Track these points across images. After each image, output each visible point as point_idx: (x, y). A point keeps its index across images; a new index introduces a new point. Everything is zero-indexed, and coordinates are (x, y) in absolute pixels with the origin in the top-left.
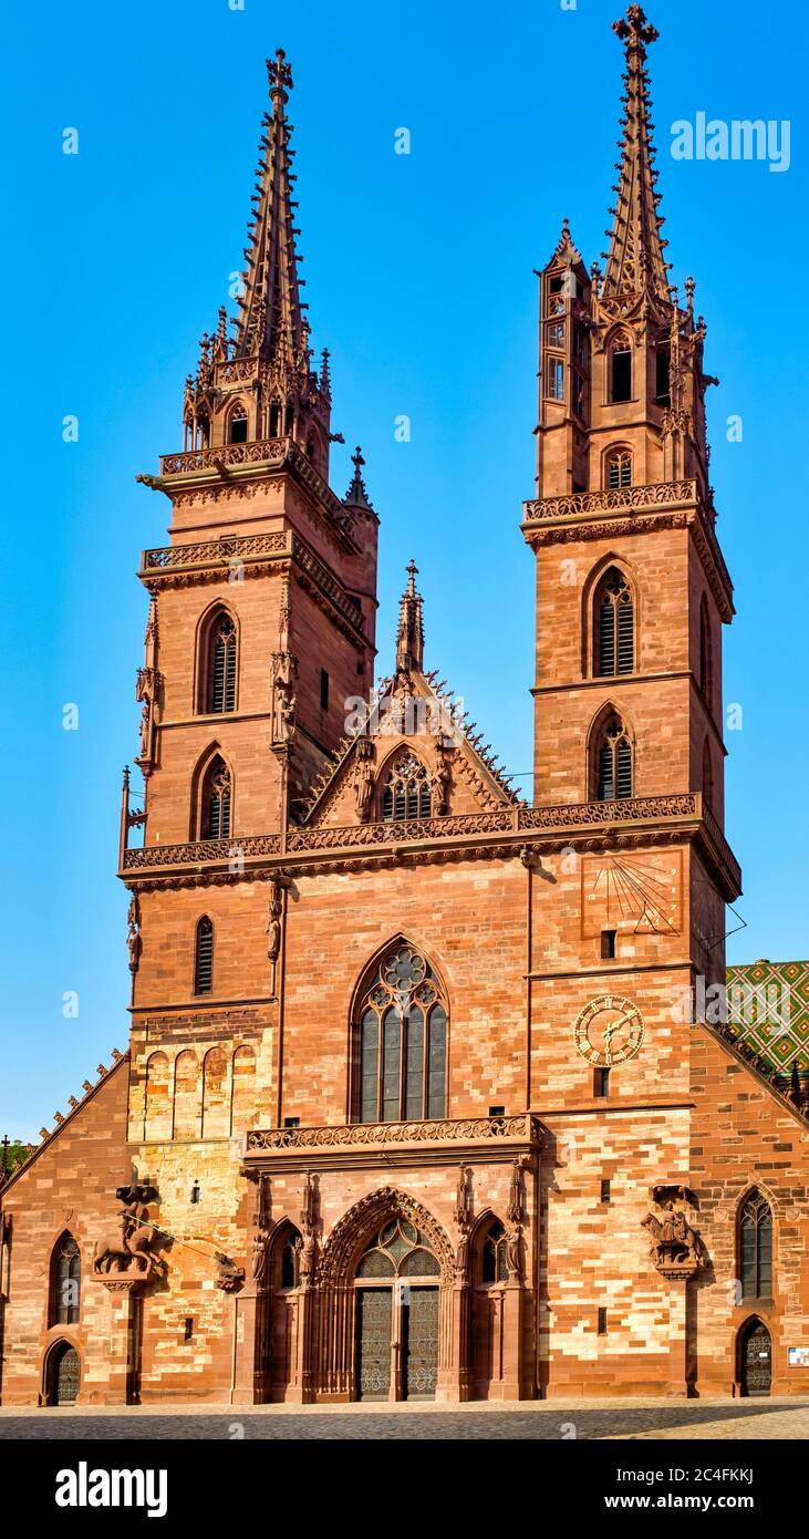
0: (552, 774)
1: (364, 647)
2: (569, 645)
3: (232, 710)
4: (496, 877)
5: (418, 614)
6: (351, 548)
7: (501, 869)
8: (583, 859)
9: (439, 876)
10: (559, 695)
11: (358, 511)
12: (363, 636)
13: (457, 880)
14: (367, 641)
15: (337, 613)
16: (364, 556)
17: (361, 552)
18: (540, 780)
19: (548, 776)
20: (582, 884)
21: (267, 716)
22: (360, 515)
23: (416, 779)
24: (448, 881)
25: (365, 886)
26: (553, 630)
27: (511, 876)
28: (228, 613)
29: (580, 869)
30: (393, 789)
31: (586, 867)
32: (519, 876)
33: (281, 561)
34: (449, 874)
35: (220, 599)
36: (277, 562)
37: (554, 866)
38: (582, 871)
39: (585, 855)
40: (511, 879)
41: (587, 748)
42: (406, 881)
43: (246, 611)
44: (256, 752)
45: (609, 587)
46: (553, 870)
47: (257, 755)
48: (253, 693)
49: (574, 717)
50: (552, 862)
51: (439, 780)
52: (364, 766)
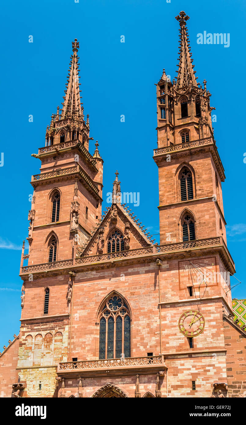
1: (99, 199)
2: (170, 192)
4: (147, 270)
5: (119, 187)
6: (95, 170)
7: (149, 267)
8: (179, 262)
9: (127, 270)
13: (134, 271)
15: (91, 189)
16: (99, 172)
18: (162, 236)
19: (165, 235)
20: (179, 271)
21: (69, 222)
22: (98, 160)
23: (119, 238)
24: (130, 272)
25: (102, 275)
26: (165, 187)
27: (153, 269)
28: (58, 192)
29: (178, 265)
30: (111, 242)
31: (180, 264)
32: (155, 269)
33: (75, 175)
34: (131, 269)
35: (56, 187)
36: (74, 175)
37: (168, 265)
38: (179, 266)
39: (180, 260)
40: (153, 270)
41: (179, 224)
42: (116, 272)
43: (63, 191)
44: (65, 233)
45: (183, 173)
46: (168, 266)
47: (66, 234)
48: (65, 215)
49: (173, 215)
50: (167, 263)
51: (127, 238)
52: (101, 235)
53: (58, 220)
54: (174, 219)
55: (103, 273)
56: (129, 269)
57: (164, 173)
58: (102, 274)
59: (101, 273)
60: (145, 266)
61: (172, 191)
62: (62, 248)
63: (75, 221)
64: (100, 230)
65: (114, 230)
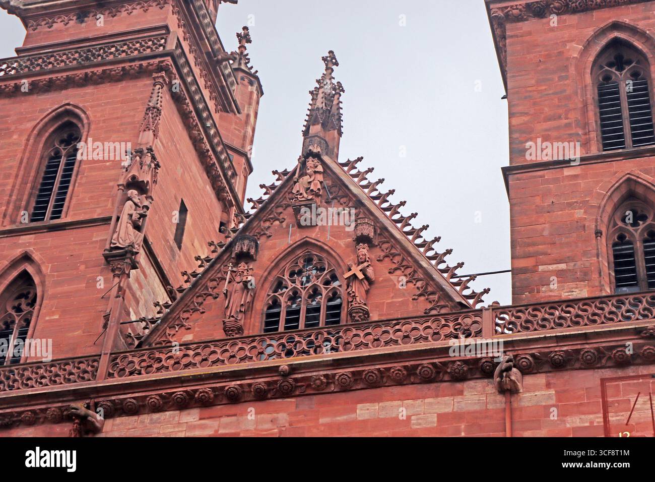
0: (541, 268)
1: (231, 205)
2: (559, 118)
3: (59, 217)
4: (448, 410)
5: (335, 102)
6: (230, 105)
7: (458, 398)
8: (603, 381)
9: (354, 411)
10: (548, 174)
11: (240, 75)
12: (232, 190)
13: (382, 415)
14: (235, 197)
15: (208, 147)
16: (242, 117)
17: (239, 113)
18: (523, 276)
19: (534, 270)
20: (605, 418)
21: (107, 220)
22: (242, 79)
23: (322, 286)
24: (367, 417)
25: (224, 428)
26: (535, 104)
27: (477, 408)
28: (75, 121)
29: (599, 394)
30: (283, 300)
31: (609, 392)
32: (490, 407)
33: (157, 61)
34: (368, 405)
35: (68, 104)
36: (151, 61)
37: (552, 392)
38: (604, 395)
39: (607, 373)
40: (475, 412)
41: (598, 233)
42: (294, 419)
43: (99, 115)
44: (82, 263)
45: (610, 65)
46: (549, 397)
47: (82, 267)
48: (91, 198)
49: (572, 198)
50: (548, 386)
51: (361, 276)
52: (242, 266)
53: (57, 214)
54: (579, 213)
55: (234, 418)
56: (359, 406)
57: (532, 56)
58: (226, 426)
59: (225, 420)
60: (437, 396)
61: (566, 114)
62: (56, 317)
63: (131, 216)
64: (237, 249)
65: (299, 252)
